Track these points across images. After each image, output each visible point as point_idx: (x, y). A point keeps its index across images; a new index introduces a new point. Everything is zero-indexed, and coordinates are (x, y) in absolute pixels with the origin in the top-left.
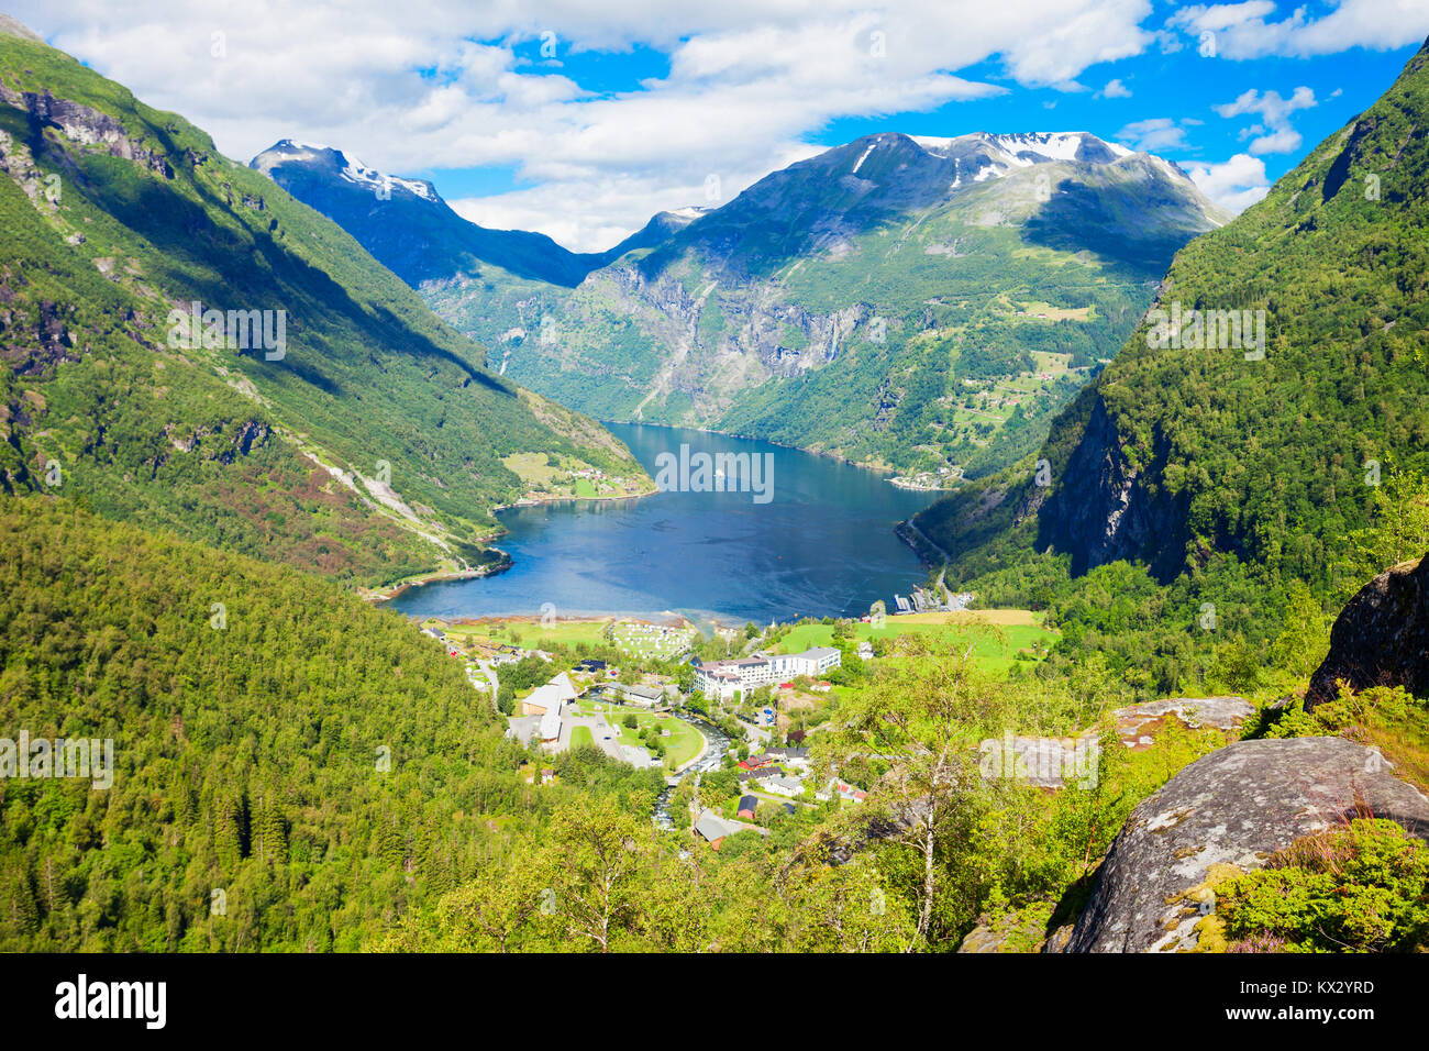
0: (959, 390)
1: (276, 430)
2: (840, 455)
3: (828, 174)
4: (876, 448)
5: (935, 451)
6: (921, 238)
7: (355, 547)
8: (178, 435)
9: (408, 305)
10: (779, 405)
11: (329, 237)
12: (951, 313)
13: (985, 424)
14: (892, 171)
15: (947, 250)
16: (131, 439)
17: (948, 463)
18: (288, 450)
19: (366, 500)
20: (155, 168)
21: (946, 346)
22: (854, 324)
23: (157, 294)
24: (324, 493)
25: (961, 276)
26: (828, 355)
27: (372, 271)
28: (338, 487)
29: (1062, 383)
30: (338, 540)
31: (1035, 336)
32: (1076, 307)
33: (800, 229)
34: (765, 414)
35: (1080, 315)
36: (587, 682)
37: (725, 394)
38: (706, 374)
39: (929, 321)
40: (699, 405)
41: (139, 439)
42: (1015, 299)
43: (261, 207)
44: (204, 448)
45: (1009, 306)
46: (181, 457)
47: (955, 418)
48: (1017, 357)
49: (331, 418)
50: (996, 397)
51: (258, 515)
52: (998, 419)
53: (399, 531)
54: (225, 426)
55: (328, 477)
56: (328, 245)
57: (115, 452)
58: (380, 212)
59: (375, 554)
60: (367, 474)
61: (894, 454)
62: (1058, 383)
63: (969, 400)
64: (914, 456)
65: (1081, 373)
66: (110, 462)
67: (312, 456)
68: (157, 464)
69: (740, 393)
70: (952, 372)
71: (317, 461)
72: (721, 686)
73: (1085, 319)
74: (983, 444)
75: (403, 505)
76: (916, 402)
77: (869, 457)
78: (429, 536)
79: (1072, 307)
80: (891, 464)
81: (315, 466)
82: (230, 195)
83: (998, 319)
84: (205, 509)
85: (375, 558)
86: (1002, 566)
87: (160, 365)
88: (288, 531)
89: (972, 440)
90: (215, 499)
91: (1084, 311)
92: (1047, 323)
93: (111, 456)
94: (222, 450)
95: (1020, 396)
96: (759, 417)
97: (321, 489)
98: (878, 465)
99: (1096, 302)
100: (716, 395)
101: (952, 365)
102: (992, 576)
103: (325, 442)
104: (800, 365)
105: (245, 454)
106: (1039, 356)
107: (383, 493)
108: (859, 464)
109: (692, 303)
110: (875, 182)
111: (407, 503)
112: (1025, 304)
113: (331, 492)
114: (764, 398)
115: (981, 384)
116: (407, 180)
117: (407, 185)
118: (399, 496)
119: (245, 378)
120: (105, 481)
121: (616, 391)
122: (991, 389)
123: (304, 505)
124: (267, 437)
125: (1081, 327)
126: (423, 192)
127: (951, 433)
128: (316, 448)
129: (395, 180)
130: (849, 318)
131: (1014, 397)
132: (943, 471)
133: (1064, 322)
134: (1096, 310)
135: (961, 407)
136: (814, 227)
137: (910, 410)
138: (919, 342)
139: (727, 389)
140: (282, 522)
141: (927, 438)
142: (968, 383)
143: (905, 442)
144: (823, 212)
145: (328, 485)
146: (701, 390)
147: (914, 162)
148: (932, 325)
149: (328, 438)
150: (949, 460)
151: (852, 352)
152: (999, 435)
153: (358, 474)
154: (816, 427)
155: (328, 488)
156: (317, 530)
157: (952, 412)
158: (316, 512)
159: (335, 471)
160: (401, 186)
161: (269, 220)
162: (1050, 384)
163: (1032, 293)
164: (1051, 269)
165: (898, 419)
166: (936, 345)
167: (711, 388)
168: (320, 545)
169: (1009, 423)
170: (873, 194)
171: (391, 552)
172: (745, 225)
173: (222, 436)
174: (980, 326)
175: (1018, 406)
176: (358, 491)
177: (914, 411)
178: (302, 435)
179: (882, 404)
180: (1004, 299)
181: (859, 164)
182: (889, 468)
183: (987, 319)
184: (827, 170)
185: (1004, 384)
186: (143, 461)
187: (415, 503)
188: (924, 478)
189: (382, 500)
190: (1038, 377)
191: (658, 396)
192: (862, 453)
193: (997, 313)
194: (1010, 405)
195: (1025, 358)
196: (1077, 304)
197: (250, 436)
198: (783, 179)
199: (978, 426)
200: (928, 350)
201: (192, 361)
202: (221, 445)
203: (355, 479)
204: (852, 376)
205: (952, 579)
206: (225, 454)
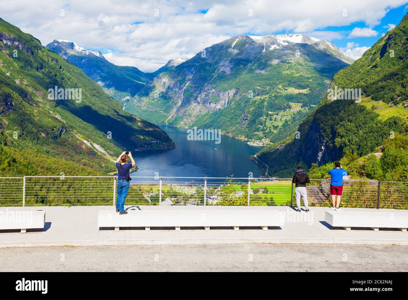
0: (267, 115)
1: (68, 129)
2: (230, 135)
3: (224, 48)
4: (242, 133)
5: (260, 134)
6: (253, 67)
7: (93, 164)
8: (42, 132)
9: (99, 91)
10: (210, 120)
11: (76, 71)
12: (264, 91)
13: (276, 125)
14: (244, 47)
15: (262, 72)
16: (31, 133)
17: (265, 138)
18: (72, 136)
19: (95, 150)
20: (29, 52)
21: (263, 101)
22: (233, 95)
23: (32, 90)
24: (83, 148)
25: (267, 79)
26: (225, 104)
27: (88, 81)
28: (87, 146)
29: (299, 112)
30: (88, 162)
31: (290, 98)
32: (303, 89)
33: (216, 65)
34: (206, 123)
35: (304, 91)
36: (174, 201)
37: (193, 116)
38: (187, 110)
39: (257, 93)
40: (185, 120)
41: (33, 133)
42: (283, 86)
43: (57, 62)
44: (49, 135)
45: (282, 89)
46: (44, 138)
47: (267, 123)
48: (285, 104)
49: (82, 126)
50: (279, 117)
51: (66, 155)
52: (280, 124)
53: (105, 159)
54: (55, 129)
55: (83, 143)
56: (75, 73)
57: (27, 136)
58: (85, 61)
59: (99, 166)
60: (94, 142)
61: (248, 135)
62: (298, 112)
63: (271, 118)
64: (254, 135)
65: (305, 109)
66: (26, 139)
67: (78, 137)
68: (38, 140)
69: (198, 116)
70: (265, 109)
71: (80, 139)
72: (213, 201)
73: (306, 93)
74: (275, 131)
75: (105, 152)
76: (254, 119)
77: (240, 136)
78: (113, 161)
79: (302, 89)
80: (247, 138)
81: (79, 140)
82: (48, 59)
83: (279, 93)
84: (52, 153)
85: (99, 167)
86: (285, 168)
87: (36, 111)
88: (74, 159)
89: (272, 130)
90: (54, 150)
91: (306, 90)
92: (294, 94)
93: (26, 138)
94: (54, 136)
95: (286, 117)
96: (204, 124)
97: (82, 147)
98: (243, 138)
99: (309, 87)
100: (190, 117)
101: (265, 107)
102: (282, 171)
103: (82, 133)
104: (217, 107)
105: (60, 137)
106: (292, 104)
107: (99, 148)
108: (237, 138)
109: (182, 88)
110: (239, 50)
111: (106, 151)
112: (287, 88)
113: (85, 148)
114: (205, 118)
115: (274, 113)
116: (93, 51)
117: (93, 52)
118: (103, 149)
119: (57, 114)
120: (26, 145)
121: (159, 116)
122: (277, 114)
123: (78, 151)
124: (66, 132)
125: (305, 95)
126: (98, 55)
127: (265, 128)
128: (79, 135)
129: (89, 51)
130: (232, 92)
131: (284, 117)
132: (263, 140)
133: (299, 93)
134: (309, 90)
135: (268, 120)
136: (220, 64)
137: (252, 121)
138: (254, 100)
139: (194, 115)
140: (72, 157)
141: (258, 130)
142: (270, 113)
143: (251, 131)
144: (223, 60)
145: (84, 146)
146: (186, 115)
147: (250, 44)
148: (258, 95)
149: (83, 132)
150: (265, 136)
151: (233, 103)
152: (280, 129)
153: (91, 142)
154: (222, 127)
155: (84, 147)
156: (82, 159)
157: (265, 122)
158: (81, 154)
159: (85, 141)
160: (92, 53)
161: (59, 66)
162: (296, 113)
163: (289, 85)
164: (295, 77)
165: (248, 124)
166: (260, 101)
167: (189, 115)
168: (84, 163)
169: (283, 125)
170: (238, 54)
171: (103, 165)
172: (198, 64)
173: (54, 132)
174: (273, 95)
175: (286, 120)
176: (92, 147)
177: (253, 122)
178: (75, 131)
179: (243, 119)
180: (280, 87)
181: (234, 45)
182: (246, 139)
183: (275, 93)
184: (223, 47)
185: (281, 113)
186: (34, 139)
187: (108, 151)
188: (258, 142)
189: (99, 150)
190: (292, 111)
191: (172, 117)
192: (237, 135)
193: (279, 91)
194: (284, 119)
195: (288, 105)
196: (303, 88)
197: (62, 131)
198: (210, 50)
199: (274, 126)
200: (257, 103)
201: (43, 109)
202: (54, 134)
203: (91, 144)
204: (233, 111)
205: (270, 172)
206: (55, 136)
